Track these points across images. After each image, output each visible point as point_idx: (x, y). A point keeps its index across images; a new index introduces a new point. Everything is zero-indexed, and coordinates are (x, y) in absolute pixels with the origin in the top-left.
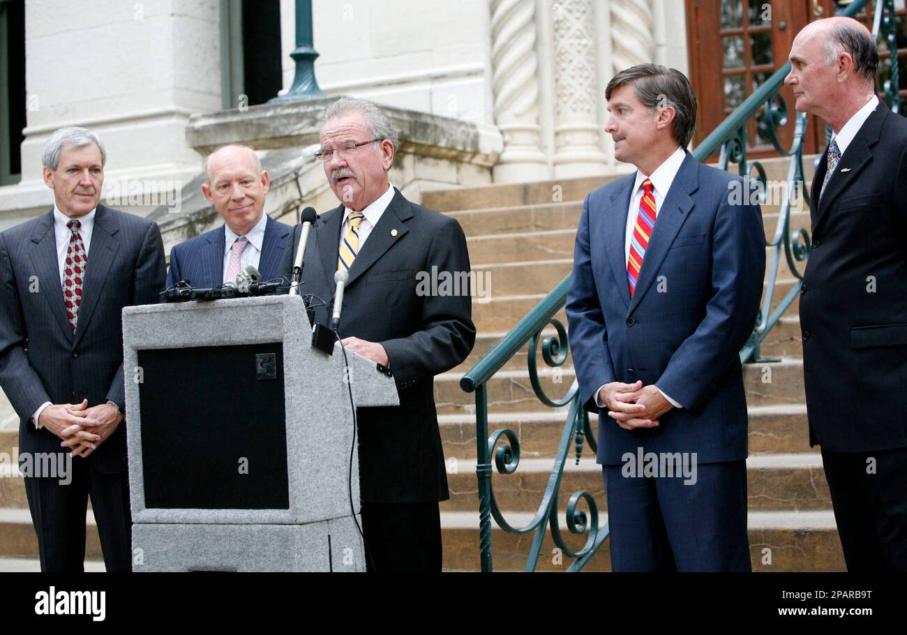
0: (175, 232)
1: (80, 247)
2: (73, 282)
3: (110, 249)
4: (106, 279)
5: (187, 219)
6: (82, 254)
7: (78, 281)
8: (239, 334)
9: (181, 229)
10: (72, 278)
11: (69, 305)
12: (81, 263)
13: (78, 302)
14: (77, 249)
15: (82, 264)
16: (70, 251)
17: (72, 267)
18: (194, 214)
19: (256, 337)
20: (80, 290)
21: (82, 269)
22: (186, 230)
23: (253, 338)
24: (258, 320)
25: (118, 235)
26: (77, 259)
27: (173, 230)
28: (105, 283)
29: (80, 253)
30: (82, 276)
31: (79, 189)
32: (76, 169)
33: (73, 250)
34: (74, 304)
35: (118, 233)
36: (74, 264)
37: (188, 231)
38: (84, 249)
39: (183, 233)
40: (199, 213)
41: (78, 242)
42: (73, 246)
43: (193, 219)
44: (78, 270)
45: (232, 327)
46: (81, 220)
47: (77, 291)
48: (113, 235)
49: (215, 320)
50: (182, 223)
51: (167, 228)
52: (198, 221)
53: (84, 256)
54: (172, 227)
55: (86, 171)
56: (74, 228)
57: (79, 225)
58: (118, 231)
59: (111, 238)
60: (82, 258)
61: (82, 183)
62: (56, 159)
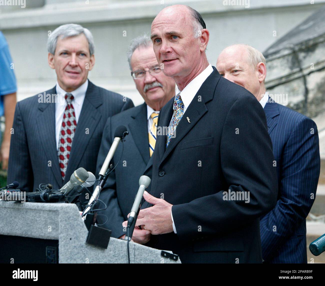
0: (281, 60)
1: (72, 115)
2: (66, 141)
3: (94, 119)
4: (89, 142)
5: (291, 49)
6: (73, 120)
7: (69, 140)
8: (36, 230)
9: (286, 57)
10: (65, 137)
11: (62, 158)
12: (72, 126)
13: (68, 156)
14: (69, 116)
15: (72, 128)
16: (64, 117)
17: (65, 129)
18: (297, 45)
19: (45, 234)
20: (70, 147)
21: (73, 132)
22: (290, 58)
23: (43, 235)
24: (46, 221)
25: (101, 108)
26: (69, 124)
27: (279, 58)
28: (88, 145)
29: (71, 120)
30: (72, 136)
31: (68, 68)
32: (67, 53)
33: (67, 116)
34: (65, 157)
35: (101, 107)
36: (67, 127)
37: (293, 59)
38: (74, 116)
39: (288, 61)
40: (301, 44)
41: (71, 111)
42: (67, 113)
43: (297, 48)
44: (69, 132)
45: (32, 224)
46: (74, 93)
47: (68, 148)
48: (97, 108)
49: (23, 218)
50: (286, 52)
51: (274, 56)
52: (301, 50)
53: (75, 122)
54: (278, 55)
55: (74, 55)
56: (68, 100)
57: (72, 98)
58: (101, 105)
59: (96, 110)
60: (72, 123)
61: (70, 63)
62: (54, 47)
